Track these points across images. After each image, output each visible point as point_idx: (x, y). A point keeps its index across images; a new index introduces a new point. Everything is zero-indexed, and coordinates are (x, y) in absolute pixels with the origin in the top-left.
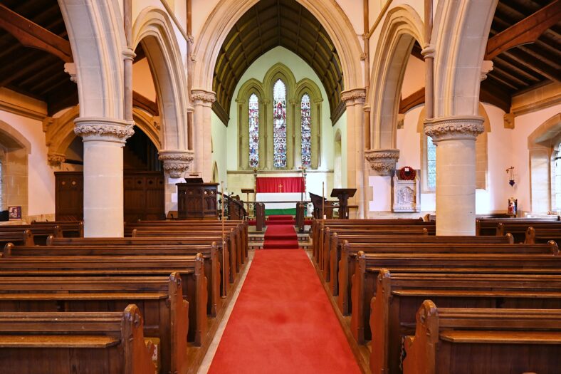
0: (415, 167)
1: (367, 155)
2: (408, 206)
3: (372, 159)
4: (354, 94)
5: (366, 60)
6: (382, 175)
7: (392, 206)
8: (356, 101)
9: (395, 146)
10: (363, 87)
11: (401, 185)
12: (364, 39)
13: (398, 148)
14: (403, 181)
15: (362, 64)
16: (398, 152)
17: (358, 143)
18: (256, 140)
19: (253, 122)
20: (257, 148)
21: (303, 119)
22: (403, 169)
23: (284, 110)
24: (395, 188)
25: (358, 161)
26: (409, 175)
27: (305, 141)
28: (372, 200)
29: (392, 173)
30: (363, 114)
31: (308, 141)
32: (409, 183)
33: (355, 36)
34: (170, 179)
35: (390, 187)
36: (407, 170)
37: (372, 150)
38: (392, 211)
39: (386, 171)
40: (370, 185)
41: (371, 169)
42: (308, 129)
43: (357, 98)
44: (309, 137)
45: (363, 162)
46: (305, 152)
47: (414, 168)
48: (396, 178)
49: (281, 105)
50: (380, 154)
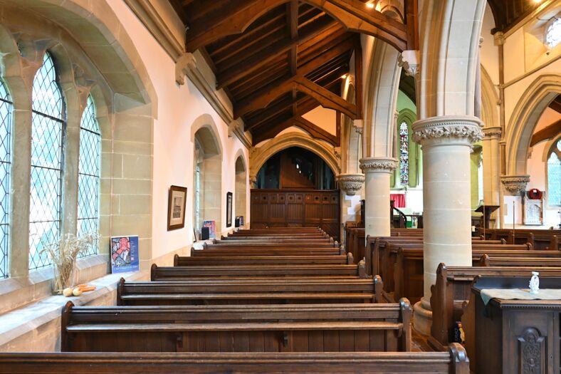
0: (542, 189)
1: (503, 180)
2: (536, 220)
3: (507, 182)
4: (493, 131)
5: (502, 105)
6: (515, 195)
7: (523, 220)
8: (493, 137)
9: (525, 173)
10: (499, 126)
11: (529, 203)
12: (500, 89)
13: (528, 173)
14: (532, 200)
15: (498, 107)
16: (528, 177)
17: (494, 169)
22: (532, 191)
24: (525, 206)
25: (494, 183)
26: (537, 195)
28: (506, 214)
29: (523, 194)
30: (499, 147)
31: (406, 162)
32: (537, 202)
33: (493, 86)
34: (346, 196)
35: (521, 205)
36: (535, 191)
37: (507, 175)
38: (523, 224)
39: (519, 192)
40: (505, 203)
41: (505, 190)
43: (494, 134)
45: (499, 184)
47: (540, 190)
48: (526, 197)
50: (516, 179)
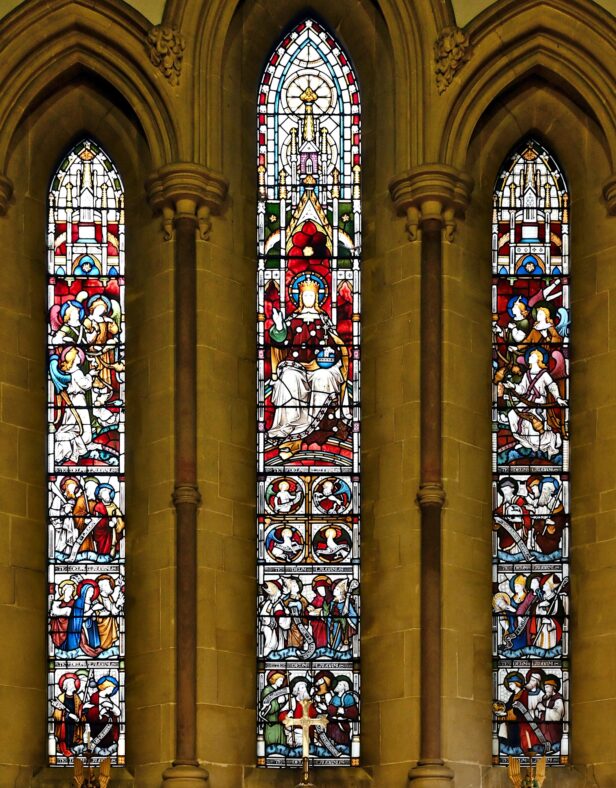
18: (100, 539)
19: (80, 381)
20: (113, 599)
21: (504, 358)
23: (348, 278)
27: (524, 546)
31: (549, 543)
42: (550, 442)
44: (560, 518)
46: (526, 638)
49: (318, 241)
